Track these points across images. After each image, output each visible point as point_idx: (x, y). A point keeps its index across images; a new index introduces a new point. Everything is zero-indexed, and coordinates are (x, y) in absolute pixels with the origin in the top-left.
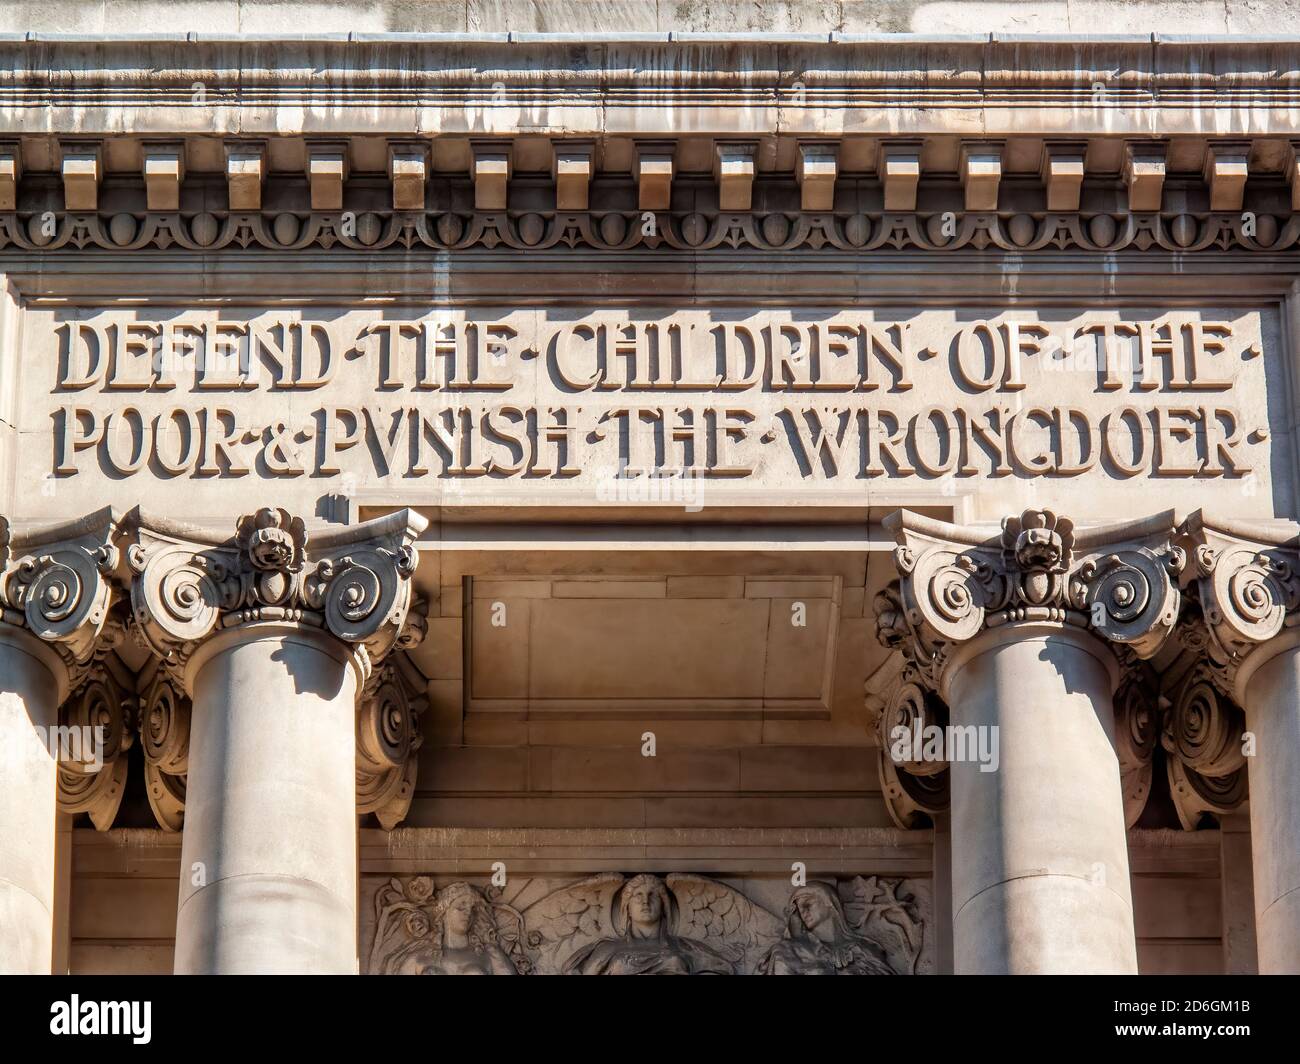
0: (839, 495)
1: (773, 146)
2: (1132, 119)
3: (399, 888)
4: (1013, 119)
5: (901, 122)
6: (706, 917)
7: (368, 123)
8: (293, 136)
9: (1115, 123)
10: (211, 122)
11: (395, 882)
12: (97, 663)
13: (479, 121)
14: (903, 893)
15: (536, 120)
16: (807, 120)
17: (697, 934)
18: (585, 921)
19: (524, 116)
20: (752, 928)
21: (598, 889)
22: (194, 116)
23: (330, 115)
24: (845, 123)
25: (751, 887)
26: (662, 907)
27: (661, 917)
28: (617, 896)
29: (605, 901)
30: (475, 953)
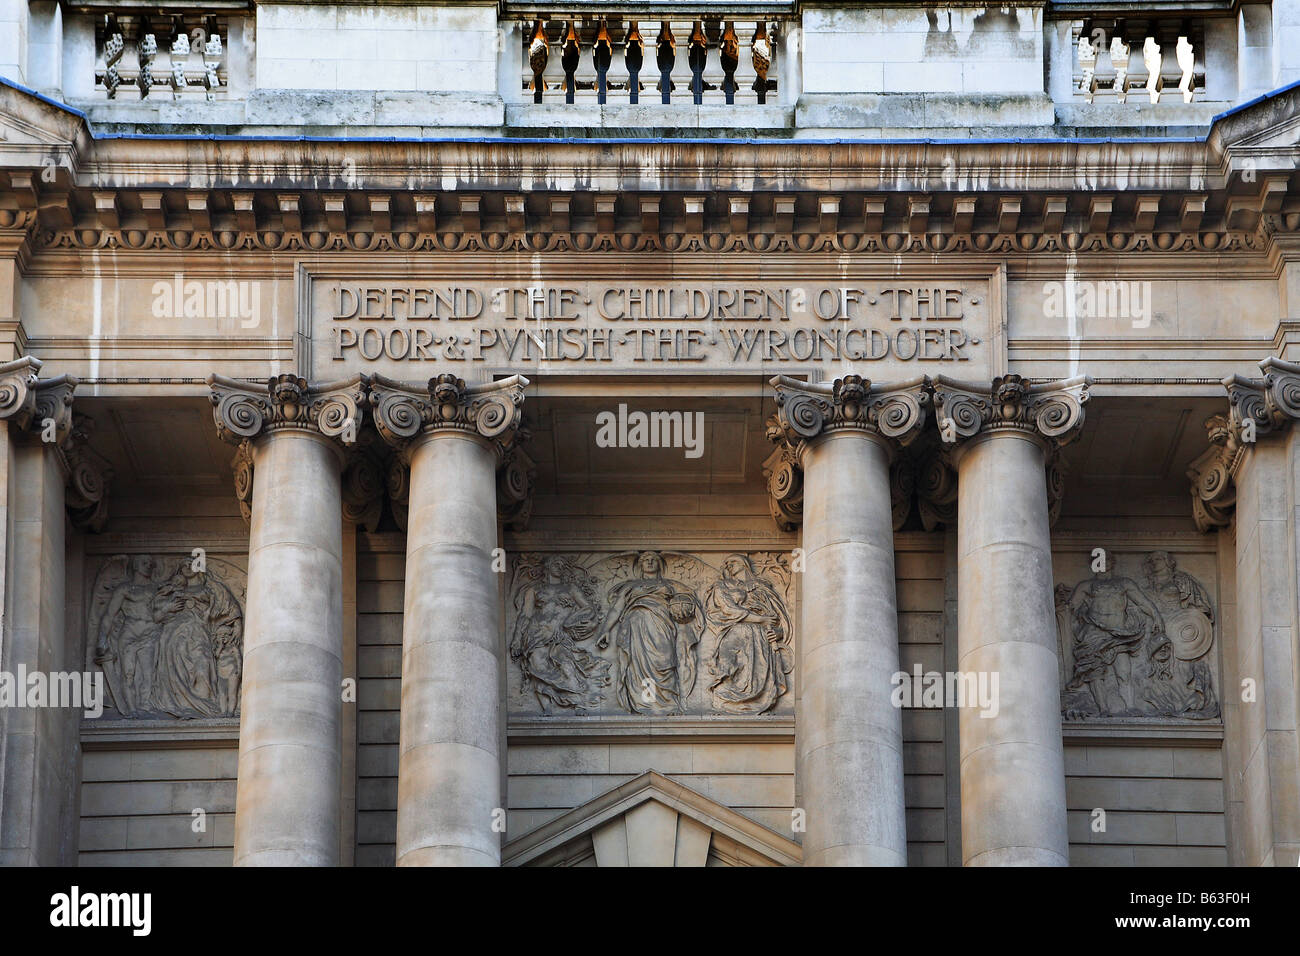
0: (739, 370)
1: (714, 198)
2: (913, 184)
3: (525, 558)
4: (847, 183)
5: (785, 186)
6: (682, 570)
7: (492, 185)
8: (450, 192)
9: (903, 186)
10: (406, 184)
11: (523, 555)
12: (361, 452)
13: (553, 184)
14: (781, 560)
15: (584, 184)
16: (733, 185)
17: (677, 578)
18: (620, 572)
19: (578, 182)
20: (704, 575)
21: (626, 558)
22: (396, 181)
23: (471, 181)
24: (754, 186)
25: (704, 557)
26: (659, 565)
27: (658, 570)
28: (636, 561)
29: (630, 563)
30: (564, 586)
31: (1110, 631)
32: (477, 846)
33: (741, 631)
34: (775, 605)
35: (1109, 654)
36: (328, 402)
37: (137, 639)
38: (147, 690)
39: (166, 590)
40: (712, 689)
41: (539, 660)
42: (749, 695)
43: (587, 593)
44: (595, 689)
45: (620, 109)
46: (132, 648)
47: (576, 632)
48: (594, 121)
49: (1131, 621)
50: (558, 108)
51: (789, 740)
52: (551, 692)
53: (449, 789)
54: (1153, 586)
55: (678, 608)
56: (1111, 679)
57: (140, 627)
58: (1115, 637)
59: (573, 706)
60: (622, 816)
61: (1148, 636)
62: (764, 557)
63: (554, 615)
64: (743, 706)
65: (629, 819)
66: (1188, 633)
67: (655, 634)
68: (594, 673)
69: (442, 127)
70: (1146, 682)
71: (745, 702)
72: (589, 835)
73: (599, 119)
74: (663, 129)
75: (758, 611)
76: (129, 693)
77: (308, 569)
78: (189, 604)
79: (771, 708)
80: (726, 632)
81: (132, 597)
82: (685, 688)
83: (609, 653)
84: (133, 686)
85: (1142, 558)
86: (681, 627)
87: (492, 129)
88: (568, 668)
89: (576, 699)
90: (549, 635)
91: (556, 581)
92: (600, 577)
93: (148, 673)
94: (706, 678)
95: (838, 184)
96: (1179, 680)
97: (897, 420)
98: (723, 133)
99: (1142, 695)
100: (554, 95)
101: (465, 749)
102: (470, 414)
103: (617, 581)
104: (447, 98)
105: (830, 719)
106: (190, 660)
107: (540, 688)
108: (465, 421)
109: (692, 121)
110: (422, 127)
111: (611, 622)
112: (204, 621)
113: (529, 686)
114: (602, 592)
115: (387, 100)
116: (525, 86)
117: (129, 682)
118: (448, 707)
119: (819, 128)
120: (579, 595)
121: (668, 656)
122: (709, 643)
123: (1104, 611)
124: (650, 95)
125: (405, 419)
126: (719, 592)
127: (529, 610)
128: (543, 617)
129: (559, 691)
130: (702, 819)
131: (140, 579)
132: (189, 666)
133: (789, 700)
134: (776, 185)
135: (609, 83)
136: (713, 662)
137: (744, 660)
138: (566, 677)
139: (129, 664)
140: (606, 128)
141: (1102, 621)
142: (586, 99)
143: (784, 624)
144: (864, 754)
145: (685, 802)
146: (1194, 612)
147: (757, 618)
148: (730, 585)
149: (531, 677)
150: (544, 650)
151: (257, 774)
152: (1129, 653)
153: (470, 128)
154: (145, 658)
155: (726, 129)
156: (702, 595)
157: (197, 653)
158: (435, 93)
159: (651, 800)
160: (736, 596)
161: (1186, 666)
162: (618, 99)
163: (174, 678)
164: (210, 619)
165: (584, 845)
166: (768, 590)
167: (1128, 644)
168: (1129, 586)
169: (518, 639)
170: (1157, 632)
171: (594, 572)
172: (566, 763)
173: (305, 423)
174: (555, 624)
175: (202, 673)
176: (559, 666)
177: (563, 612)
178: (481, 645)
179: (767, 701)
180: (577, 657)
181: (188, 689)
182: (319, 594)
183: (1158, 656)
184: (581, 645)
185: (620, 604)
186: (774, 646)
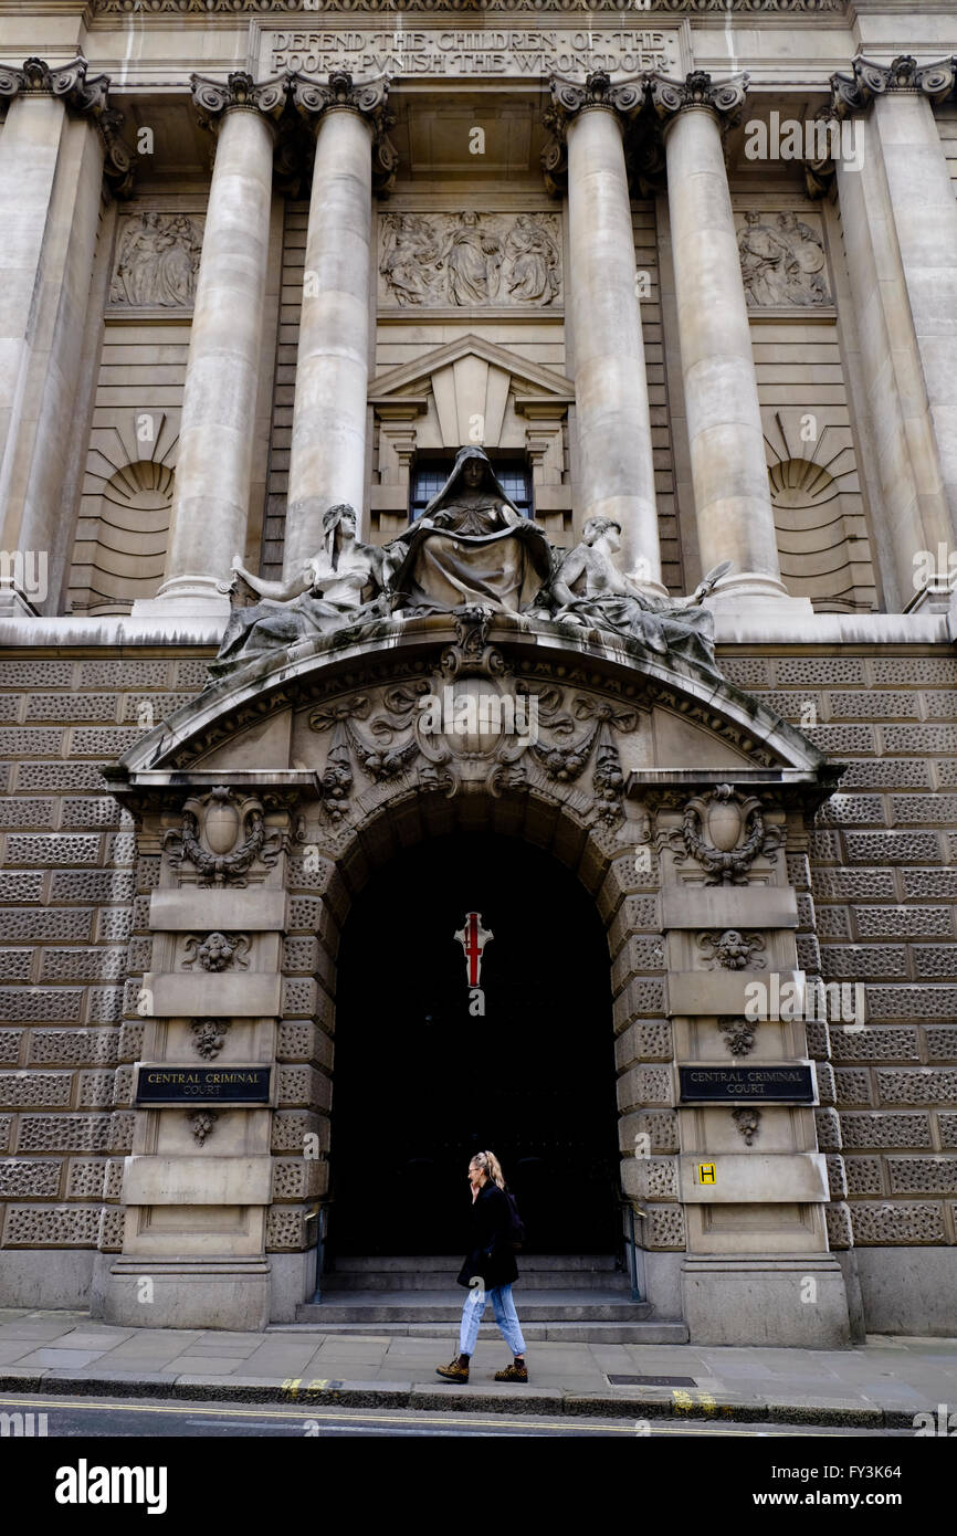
0: (525, 77)
18: (451, 225)
20: (504, 226)
21: (454, 215)
25: (504, 216)
26: (475, 220)
27: (475, 224)
28: (461, 218)
29: (457, 218)
30: (415, 231)
31: (761, 256)
32: (351, 356)
33: (527, 258)
34: (549, 243)
35: (761, 271)
36: (265, 91)
37: (145, 261)
38: (149, 292)
39: (166, 233)
40: (510, 292)
41: (398, 275)
42: (534, 295)
43: (430, 237)
44: (434, 293)
46: (142, 267)
47: (422, 258)
49: (773, 251)
51: (560, 322)
52: (405, 293)
53: (334, 319)
54: (784, 230)
55: (489, 244)
56: (764, 286)
57: (146, 255)
58: (764, 259)
59: (419, 302)
60: (451, 364)
61: (784, 260)
62: (542, 216)
63: (409, 248)
64: (530, 302)
65: (455, 365)
66: (809, 256)
67: (473, 259)
68: (434, 283)
70: (785, 286)
71: (533, 298)
72: (429, 377)
75: (539, 246)
76: (137, 293)
77: (246, 189)
78: (179, 240)
79: (549, 303)
80: (518, 258)
81: (145, 237)
82: (492, 292)
83: (444, 271)
84: (140, 288)
85: (776, 216)
86: (489, 257)
88: (416, 279)
89: (421, 298)
90: (404, 260)
91: (410, 229)
92: (438, 227)
93: (150, 281)
94: (506, 287)
96: (806, 285)
97: (627, 101)
99: (784, 295)
101: (345, 295)
102: (355, 99)
103: (449, 230)
105: (592, 279)
106: (176, 272)
107: (399, 291)
108: (352, 104)
111: (444, 254)
112: (187, 251)
113: (392, 290)
114: (439, 237)
117: (138, 285)
118: (334, 269)
120: (425, 238)
121: (482, 271)
122: (507, 266)
123: (756, 245)
125: (313, 100)
126: (514, 235)
127: (393, 246)
128: (401, 249)
129: (411, 293)
130: (505, 366)
131: (150, 227)
132: (176, 277)
133: (559, 299)
136: (510, 276)
137: (530, 274)
138: (416, 284)
139: (139, 276)
141: (757, 251)
143: (555, 254)
144: (616, 298)
145: (494, 354)
146: (811, 244)
147: (538, 250)
148: (521, 231)
149: (394, 285)
150: (402, 269)
151: (204, 310)
152: (774, 269)
154: (148, 272)
156: (502, 238)
157: (182, 269)
159: (471, 354)
160: (525, 237)
161: (809, 276)
163: (165, 283)
164: (191, 250)
165: (426, 384)
166: (545, 234)
167: (773, 264)
168: (769, 230)
169: (386, 262)
170: (790, 256)
171: (433, 225)
172: (415, 337)
173: (250, 104)
174: (409, 254)
175: (183, 280)
176: (411, 278)
177: (414, 247)
178: (359, 235)
179: (545, 298)
180: (423, 273)
181: (174, 290)
182: (253, 204)
183: (792, 271)
184: (426, 267)
185: (451, 243)
186: (550, 267)
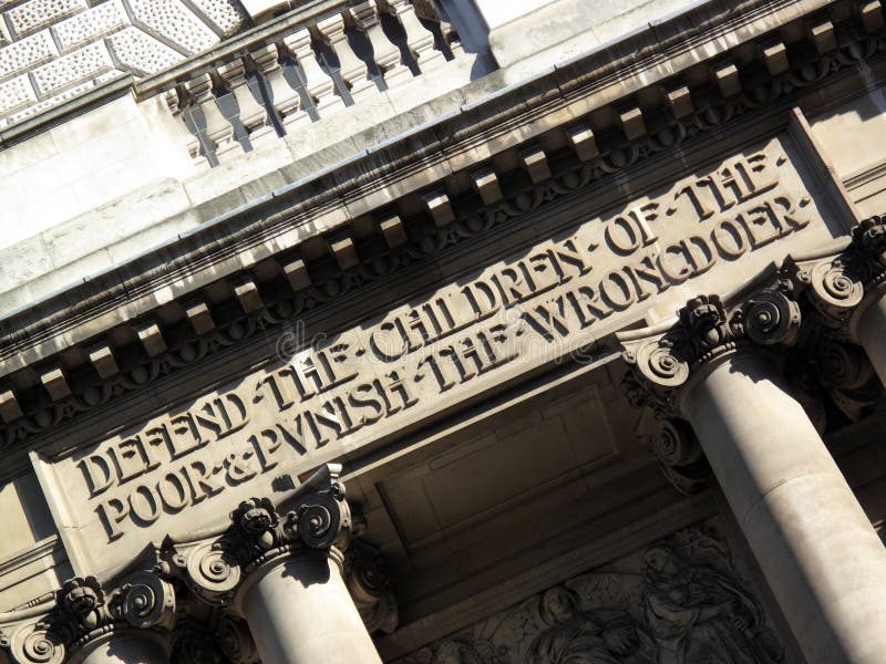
1: (454, 181)
2: (657, 72)
4: (587, 103)
5: (523, 135)
6: (597, 594)
7: (211, 277)
8: (170, 303)
9: (648, 79)
13: (275, 246)
14: (706, 529)
15: (308, 230)
16: (468, 159)
17: (596, 604)
18: (529, 627)
19: (300, 232)
22: (106, 320)
23: (187, 283)
24: (491, 151)
26: (570, 600)
33: (703, 635)
34: (725, 585)
45: (305, 133)
48: (284, 159)
50: (238, 162)
55: (615, 639)
62: (685, 536)
69: (129, 238)
73: (288, 153)
74: (360, 134)
80: (686, 642)
87: (181, 216)
92: (508, 644)
95: (579, 107)
98: (427, 109)
100: (228, 149)
104: (120, 206)
109: (387, 111)
110: (106, 248)
115: (57, 237)
116: (193, 154)
119: (526, 58)
124: (330, 104)
126: (654, 600)
134: (514, 139)
135: (280, 112)
140: (300, 161)
142: (265, 138)
143: (747, 603)
147: (714, 611)
148: (664, 586)
153: (157, 225)
155: (429, 103)
156: (636, 612)
158: (104, 208)
162: (297, 123)
166: (708, 571)
186: (749, 634)
